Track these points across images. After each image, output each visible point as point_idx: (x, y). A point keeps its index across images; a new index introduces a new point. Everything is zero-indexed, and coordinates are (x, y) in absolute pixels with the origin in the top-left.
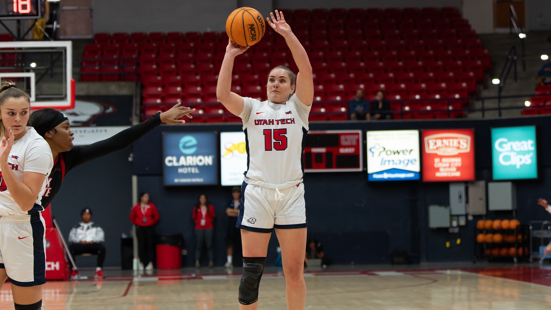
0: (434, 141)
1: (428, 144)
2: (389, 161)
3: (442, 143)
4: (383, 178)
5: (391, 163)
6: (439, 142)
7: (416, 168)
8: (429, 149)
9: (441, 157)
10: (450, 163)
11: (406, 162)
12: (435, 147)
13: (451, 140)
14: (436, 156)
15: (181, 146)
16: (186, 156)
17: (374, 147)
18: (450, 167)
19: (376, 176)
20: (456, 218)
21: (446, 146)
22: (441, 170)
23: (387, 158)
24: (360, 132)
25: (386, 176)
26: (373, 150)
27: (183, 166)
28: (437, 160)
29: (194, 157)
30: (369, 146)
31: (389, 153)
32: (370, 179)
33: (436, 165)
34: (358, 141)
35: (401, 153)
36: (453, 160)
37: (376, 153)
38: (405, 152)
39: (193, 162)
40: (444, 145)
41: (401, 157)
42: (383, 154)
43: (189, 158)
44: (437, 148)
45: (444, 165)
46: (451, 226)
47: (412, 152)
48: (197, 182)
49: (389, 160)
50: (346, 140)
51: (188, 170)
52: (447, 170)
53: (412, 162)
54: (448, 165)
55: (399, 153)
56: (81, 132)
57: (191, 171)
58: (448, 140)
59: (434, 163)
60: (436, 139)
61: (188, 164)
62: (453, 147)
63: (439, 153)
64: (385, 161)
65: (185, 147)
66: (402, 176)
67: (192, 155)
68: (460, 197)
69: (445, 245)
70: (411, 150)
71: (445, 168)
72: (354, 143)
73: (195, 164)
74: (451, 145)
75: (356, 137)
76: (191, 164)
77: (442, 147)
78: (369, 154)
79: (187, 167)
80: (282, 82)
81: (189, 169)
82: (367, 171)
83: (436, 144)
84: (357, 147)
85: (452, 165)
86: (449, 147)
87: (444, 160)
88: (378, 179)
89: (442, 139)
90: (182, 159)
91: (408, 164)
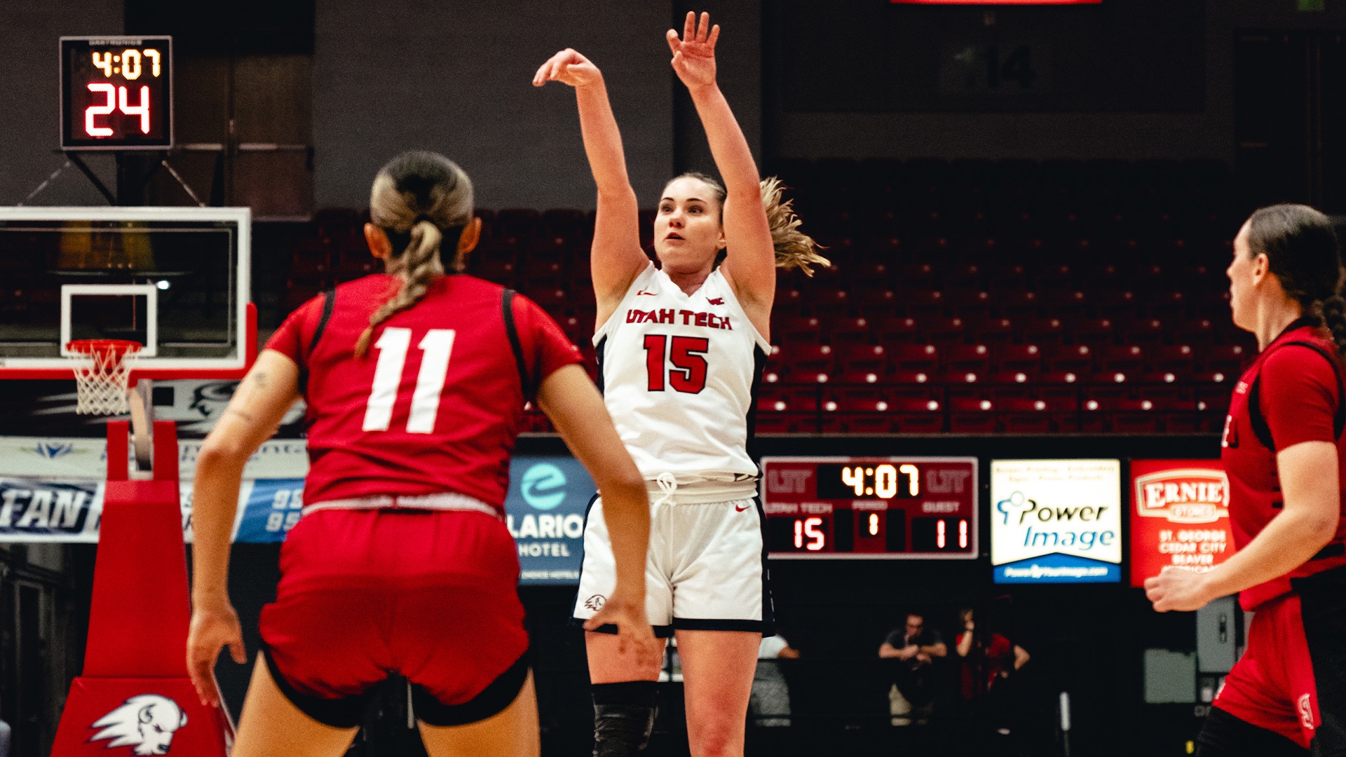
0: (1160, 486)
1: (1145, 493)
2: (1046, 535)
3: (1179, 493)
4: (1030, 578)
5: (1051, 539)
6: (1171, 490)
7: (1113, 552)
8: (1146, 508)
9: (1176, 528)
10: (1198, 544)
11: (1088, 538)
12: (1162, 503)
13: (1202, 486)
14: (1163, 523)
15: (525, 488)
16: (537, 513)
17: (1009, 500)
18: (1198, 551)
19: (1011, 573)
20: (1211, 681)
21: (1189, 500)
22: (1176, 559)
23: (1039, 527)
24: (974, 461)
25: (1036, 572)
26: (1005, 507)
27: (529, 540)
28: (1165, 535)
29: (559, 518)
30: (996, 497)
31: (1045, 514)
32: (998, 579)
33: (1163, 549)
34: (968, 482)
35: (1076, 516)
36: (1205, 535)
37: (1015, 515)
38: (1087, 512)
39: (555, 530)
40: (1184, 498)
41: (1076, 524)
42: (1032, 517)
43: (544, 519)
44: (1167, 506)
45: (1185, 548)
46: (1199, 701)
47: (1103, 514)
48: (564, 579)
49: (1046, 532)
50: (939, 481)
51: (543, 549)
52: (1190, 559)
53: (1101, 538)
54: (1193, 548)
55: (1070, 517)
56: (277, 449)
57: (550, 550)
58: (1194, 485)
59: (1158, 542)
60: (1164, 482)
61: (543, 535)
62: (1206, 502)
63: (1173, 516)
64: (1036, 535)
65: (535, 492)
66: (1078, 573)
67: (553, 512)
68: (1223, 628)
69: (1184, 747)
70: (1101, 509)
71: (1186, 553)
72: (959, 489)
73: (560, 535)
74: (1202, 497)
75: (964, 474)
76: (552, 535)
77: (1180, 503)
78: (996, 517)
79: (540, 541)
80: (695, 212)
81: (546, 546)
82: (989, 558)
83: (1162, 494)
84: (965, 499)
85: (1203, 547)
86: (1197, 501)
87: (1183, 535)
88: (1016, 578)
89: (1178, 481)
90: (529, 520)
91: (1092, 542)
